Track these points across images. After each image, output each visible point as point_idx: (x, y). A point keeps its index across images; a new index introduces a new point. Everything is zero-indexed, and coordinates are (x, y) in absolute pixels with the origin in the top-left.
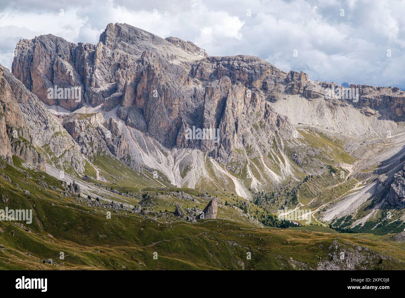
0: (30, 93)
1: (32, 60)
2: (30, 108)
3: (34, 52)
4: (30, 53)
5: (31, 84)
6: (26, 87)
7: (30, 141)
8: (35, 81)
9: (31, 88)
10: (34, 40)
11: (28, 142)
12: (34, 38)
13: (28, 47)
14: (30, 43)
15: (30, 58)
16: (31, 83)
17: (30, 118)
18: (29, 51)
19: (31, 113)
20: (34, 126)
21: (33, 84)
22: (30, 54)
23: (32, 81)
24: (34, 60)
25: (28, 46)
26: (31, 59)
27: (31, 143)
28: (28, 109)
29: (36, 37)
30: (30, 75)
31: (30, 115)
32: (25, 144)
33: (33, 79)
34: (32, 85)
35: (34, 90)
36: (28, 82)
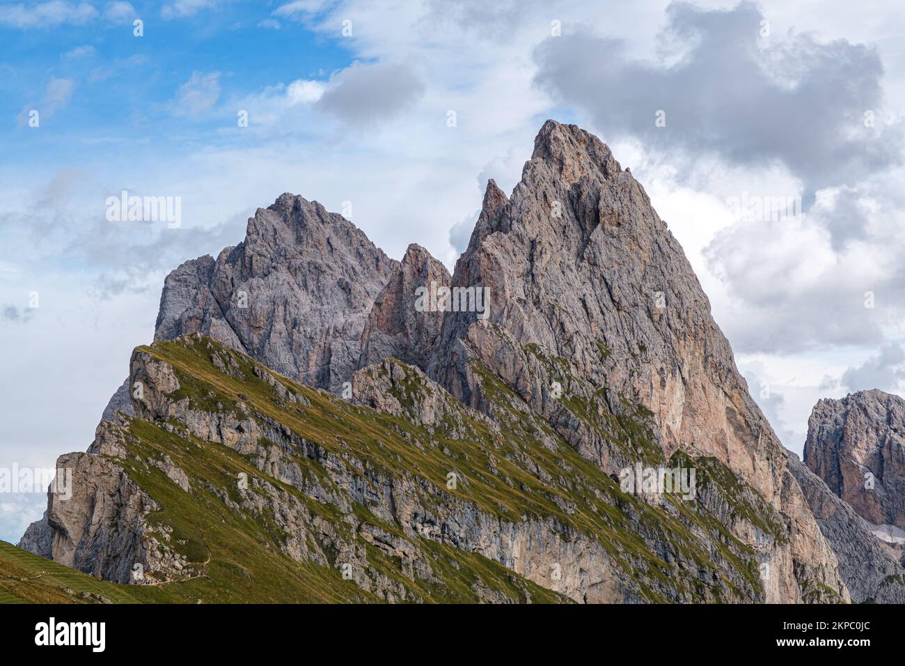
0: (838, 500)
1: (842, 439)
2: (839, 530)
3: (845, 422)
4: (839, 424)
5: (841, 482)
6: (830, 489)
7: (838, 593)
8: (847, 478)
9: (840, 490)
10: (846, 400)
11: (836, 593)
12: (845, 396)
13: (834, 414)
14: (838, 405)
15: (838, 435)
16: (839, 482)
17: (839, 547)
18: (836, 421)
19: (840, 538)
20: (846, 564)
21: (844, 482)
22: (838, 427)
23: (842, 478)
24: (845, 439)
25: (833, 411)
26: (840, 436)
27: (840, 594)
28: (835, 531)
29: (849, 395)
30: (839, 465)
31: (837, 542)
32: (830, 597)
33: (844, 473)
34: (843, 485)
35: (847, 495)
36: (834, 479)
